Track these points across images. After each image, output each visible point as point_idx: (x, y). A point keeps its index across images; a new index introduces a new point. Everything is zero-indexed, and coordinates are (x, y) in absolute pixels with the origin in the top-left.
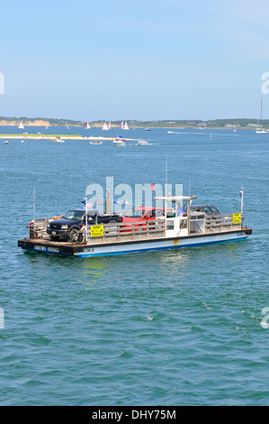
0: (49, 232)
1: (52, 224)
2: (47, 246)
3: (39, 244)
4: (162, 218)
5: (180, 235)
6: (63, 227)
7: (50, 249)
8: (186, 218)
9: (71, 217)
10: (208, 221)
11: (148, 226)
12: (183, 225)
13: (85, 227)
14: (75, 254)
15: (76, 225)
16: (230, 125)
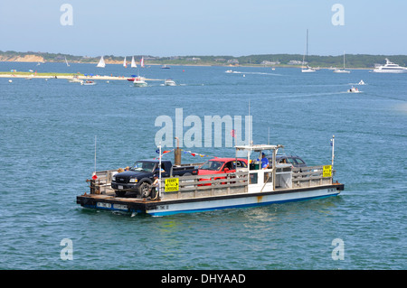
0: (114, 186)
1: (118, 178)
2: (112, 202)
3: (103, 201)
4: (243, 170)
5: (264, 191)
6: (132, 180)
7: (116, 206)
8: (271, 170)
9: (140, 169)
10: (295, 174)
11: (229, 180)
12: (267, 179)
13: (158, 181)
14: (148, 212)
15: (147, 178)
16: (267, 63)
